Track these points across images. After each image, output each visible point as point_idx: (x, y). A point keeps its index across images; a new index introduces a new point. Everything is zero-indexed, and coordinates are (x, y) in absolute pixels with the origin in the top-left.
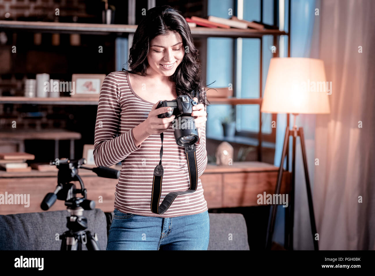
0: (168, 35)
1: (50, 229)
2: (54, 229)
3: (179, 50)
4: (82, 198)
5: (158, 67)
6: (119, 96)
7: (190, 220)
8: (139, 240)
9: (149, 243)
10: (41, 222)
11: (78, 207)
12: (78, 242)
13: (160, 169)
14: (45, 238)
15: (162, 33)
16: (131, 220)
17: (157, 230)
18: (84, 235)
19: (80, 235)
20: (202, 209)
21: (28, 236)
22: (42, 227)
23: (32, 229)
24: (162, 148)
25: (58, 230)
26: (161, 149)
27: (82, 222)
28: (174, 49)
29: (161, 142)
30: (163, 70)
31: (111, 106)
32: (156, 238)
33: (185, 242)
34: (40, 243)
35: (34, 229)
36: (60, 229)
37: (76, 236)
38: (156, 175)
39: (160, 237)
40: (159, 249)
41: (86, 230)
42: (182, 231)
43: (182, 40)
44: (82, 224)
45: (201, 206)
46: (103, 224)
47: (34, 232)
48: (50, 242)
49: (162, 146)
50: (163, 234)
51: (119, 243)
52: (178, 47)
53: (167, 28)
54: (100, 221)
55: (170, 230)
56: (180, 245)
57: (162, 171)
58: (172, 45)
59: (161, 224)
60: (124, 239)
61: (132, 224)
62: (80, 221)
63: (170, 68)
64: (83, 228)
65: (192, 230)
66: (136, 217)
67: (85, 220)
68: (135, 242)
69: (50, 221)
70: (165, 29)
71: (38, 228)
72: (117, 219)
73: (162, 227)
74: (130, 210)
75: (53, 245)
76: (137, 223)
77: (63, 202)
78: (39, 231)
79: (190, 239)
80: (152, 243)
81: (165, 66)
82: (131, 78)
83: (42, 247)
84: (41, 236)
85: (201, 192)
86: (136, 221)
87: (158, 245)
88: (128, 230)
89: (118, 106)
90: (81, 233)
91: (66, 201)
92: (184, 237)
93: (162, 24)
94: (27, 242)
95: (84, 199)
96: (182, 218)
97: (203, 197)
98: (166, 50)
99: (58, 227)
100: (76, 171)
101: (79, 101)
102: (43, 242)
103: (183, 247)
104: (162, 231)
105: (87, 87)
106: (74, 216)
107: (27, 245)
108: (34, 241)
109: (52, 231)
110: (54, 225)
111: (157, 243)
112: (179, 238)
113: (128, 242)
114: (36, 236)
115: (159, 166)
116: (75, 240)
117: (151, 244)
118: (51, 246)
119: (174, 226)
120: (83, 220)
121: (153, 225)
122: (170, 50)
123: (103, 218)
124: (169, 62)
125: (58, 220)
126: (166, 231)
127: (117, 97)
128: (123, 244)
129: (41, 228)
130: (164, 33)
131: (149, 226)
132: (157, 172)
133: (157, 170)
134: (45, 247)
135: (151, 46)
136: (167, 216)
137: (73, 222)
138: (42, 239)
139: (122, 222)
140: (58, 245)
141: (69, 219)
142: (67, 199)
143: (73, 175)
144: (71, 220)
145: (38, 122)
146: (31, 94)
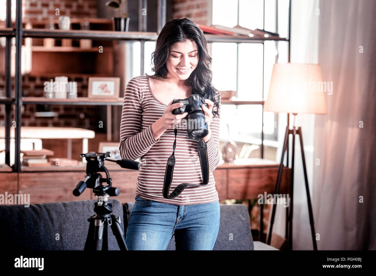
1: (72, 217)
2: (76, 217)
3: (194, 56)
4: (107, 186)
5: (175, 71)
6: (141, 98)
7: (203, 208)
8: (156, 224)
9: (166, 226)
10: (64, 211)
11: (105, 194)
12: (104, 223)
13: (173, 159)
14: (68, 225)
15: (180, 40)
16: (150, 206)
17: (173, 216)
18: (109, 217)
19: (106, 218)
20: (213, 199)
21: (53, 223)
22: (65, 215)
23: (56, 217)
25: (80, 218)
27: (108, 206)
28: (190, 56)
30: (179, 74)
31: (134, 107)
32: (172, 223)
33: (198, 228)
34: (64, 229)
35: (59, 217)
36: (82, 217)
37: (103, 219)
38: (169, 165)
39: (175, 222)
40: (174, 233)
41: (111, 214)
42: (196, 218)
43: (197, 48)
44: (107, 208)
45: (213, 196)
46: (120, 213)
47: (58, 220)
48: (73, 228)
50: (178, 220)
51: (138, 225)
52: (193, 54)
53: (185, 36)
54: (118, 210)
55: (184, 216)
56: (194, 231)
58: (189, 52)
59: (176, 211)
60: (143, 222)
61: (152, 209)
62: (106, 206)
63: (186, 72)
64: (109, 212)
65: (204, 217)
66: (155, 203)
67: (110, 205)
68: (153, 225)
69: (73, 210)
70: (183, 37)
71: (62, 216)
72: (138, 205)
73: (178, 214)
74: (150, 197)
75: (75, 231)
76: (155, 208)
77: (91, 190)
78: (63, 218)
79: (203, 226)
80: (169, 227)
81: (181, 70)
82: (151, 82)
83: (65, 233)
84: (65, 223)
85: (213, 184)
86: (154, 206)
87: (173, 229)
88: (147, 214)
89: (140, 107)
90: (107, 216)
91: (94, 189)
92: (197, 224)
93: (181, 33)
94: (52, 228)
95: (109, 187)
96: (196, 206)
97: (215, 188)
98: (182, 56)
99: (80, 215)
100: (103, 163)
101: (95, 102)
102: (66, 228)
103: (197, 232)
104: (177, 217)
105: (103, 89)
106: (101, 201)
107: (52, 231)
108: (58, 227)
109: (75, 218)
110: (76, 213)
111: (173, 227)
112: (192, 224)
113: (146, 224)
114: (60, 223)
115: (172, 157)
116: (102, 222)
117: (167, 228)
118: (74, 232)
119: (189, 213)
120: (108, 204)
121: (169, 212)
122: (186, 56)
123: (120, 207)
124: (185, 66)
125: (79, 209)
126: (181, 217)
127: (139, 99)
128: (142, 225)
129: (65, 216)
130: (182, 40)
131: (166, 212)
132: (170, 162)
133: (170, 160)
134: (69, 233)
135: (170, 52)
136: (182, 204)
137: (100, 207)
138: (66, 226)
139: (142, 207)
140: (80, 232)
141: (96, 204)
142: (95, 187)
143: (100, 166)
144: (98, 205)
145: (50, 122)
146: (51, 96)
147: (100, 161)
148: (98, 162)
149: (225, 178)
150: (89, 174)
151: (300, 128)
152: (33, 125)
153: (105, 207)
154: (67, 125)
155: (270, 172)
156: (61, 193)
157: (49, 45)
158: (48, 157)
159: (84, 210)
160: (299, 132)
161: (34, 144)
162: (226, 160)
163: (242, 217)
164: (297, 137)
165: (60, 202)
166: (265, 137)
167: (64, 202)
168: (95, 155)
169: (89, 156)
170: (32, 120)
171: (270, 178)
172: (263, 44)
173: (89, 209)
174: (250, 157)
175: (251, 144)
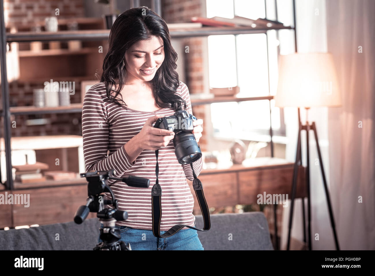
0: (150, 40)
2: (78, 239)
3: (160, 54)
4: (113, 210)
5: (138, 72)
6: (106, 112)
7: (184, 235)
10: (64, 233)
11: (111, 218)
13: (158, 188)
15: (143, 38)
17: (152, 245)
18: (118, 245)
19: (114, 246)
22: (66, 237)
24: (157, 164)
25: (82, 240)
26: (156, 166)
27: (115, 233)
28: (155, 53)
29: (156, 158)
30: (144, 75)
37: (110, 247)
38: (154, 195)
41: (120, 241)
42: (179, 246)
43: (163, 43)
47: (58, 243)
49: (157, 162)
52: (159, 51)
53: (149, 32)
55: (165, 244)
57: (160, 190)
58: (154, 50)
61: (127, 239)
62: (114, 233)
63: (151, 74)
64: (117, 239)
67: (117, 231)
70: (147, 34)
73: (158, 242)
74: (125, 223)
76: (132, 237)
77: (95, 214)
81: (146, 71)
90: (115, 243)
91: (98, 213)
95: (116, 210)
98: (147, 56)
99: (82, 237)
104: (158, 246)
106: (107, 227)
109: (76, 240)
110: (78, 235)
114: (61, 246)
115: (156, 186)
119: (170, 240)
120: (115, 230)
122: (152, 55)
124: (151, 67)
126: (162, 246)
127: (103, 114)
129: (65, 239)
130: (146, 38)
132: (155, 192)
133: (155, 189)
137: (106, 234)
141: (102, 230)
142: (99, 211)
143: (103, 187)
144: (104, 232)
145: (42, 129)
146: (41, 104)
147: (104, 181)
148: (101, 182)
149: (235, 182)
150: (92, 196)
151: (314, 123)
152: (25, 134)
153: (112, 233)
154: (61, 132)
155: (283, 172)
156: (59, 210)
157: (36, 49)
158: (42, 172)
159: (87, 231)
160: (313, 127)
161: (26, 156)
162: (235, 162)
163: (260, 226)
164: (311, 132)
165: (59, 223)
166: (274, 133)
167: (64, 223)
168: (97, 174)
169: (90, 176)
170: (24, 129)
171: (284, 179)
172: (266, 34)
173: (91, 229)
174: (258, 156)
175: (257, 142)
